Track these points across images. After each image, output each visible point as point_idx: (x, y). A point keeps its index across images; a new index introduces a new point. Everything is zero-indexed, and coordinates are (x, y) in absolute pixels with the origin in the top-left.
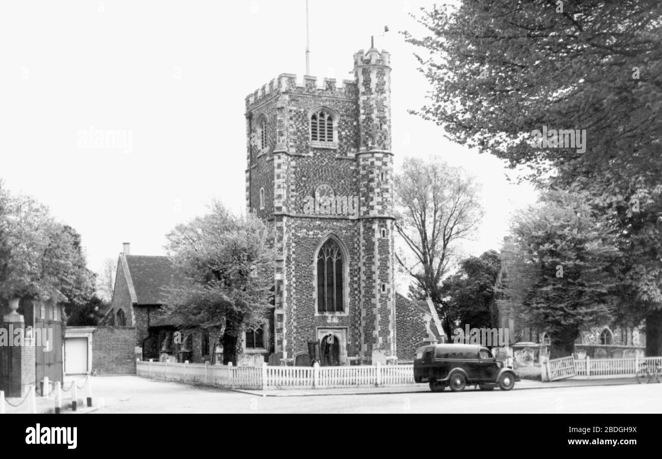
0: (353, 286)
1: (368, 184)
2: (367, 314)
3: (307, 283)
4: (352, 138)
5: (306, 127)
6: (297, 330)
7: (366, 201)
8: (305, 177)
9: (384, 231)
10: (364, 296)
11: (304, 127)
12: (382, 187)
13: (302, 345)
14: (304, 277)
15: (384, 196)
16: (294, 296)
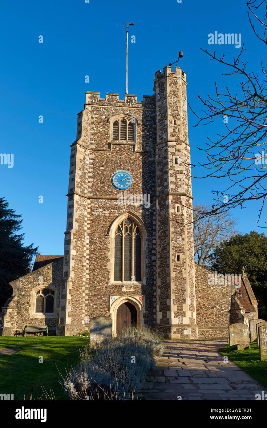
0: (151, 258)
1: (163, 169)
2: (162, 283)
3: (101, 255)
4: (151, 137)
5: (107, 129)
6: (89, 298)
7: (161, 182)
8: (103, 166)
9: (178, 207)
10: (160, 267)
11: (104, 129)
12: (175, 169)
13: (94, 311)
14: (99, 249)
15: (178, 177)
16: (88, 266)
